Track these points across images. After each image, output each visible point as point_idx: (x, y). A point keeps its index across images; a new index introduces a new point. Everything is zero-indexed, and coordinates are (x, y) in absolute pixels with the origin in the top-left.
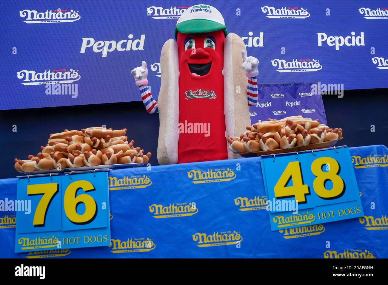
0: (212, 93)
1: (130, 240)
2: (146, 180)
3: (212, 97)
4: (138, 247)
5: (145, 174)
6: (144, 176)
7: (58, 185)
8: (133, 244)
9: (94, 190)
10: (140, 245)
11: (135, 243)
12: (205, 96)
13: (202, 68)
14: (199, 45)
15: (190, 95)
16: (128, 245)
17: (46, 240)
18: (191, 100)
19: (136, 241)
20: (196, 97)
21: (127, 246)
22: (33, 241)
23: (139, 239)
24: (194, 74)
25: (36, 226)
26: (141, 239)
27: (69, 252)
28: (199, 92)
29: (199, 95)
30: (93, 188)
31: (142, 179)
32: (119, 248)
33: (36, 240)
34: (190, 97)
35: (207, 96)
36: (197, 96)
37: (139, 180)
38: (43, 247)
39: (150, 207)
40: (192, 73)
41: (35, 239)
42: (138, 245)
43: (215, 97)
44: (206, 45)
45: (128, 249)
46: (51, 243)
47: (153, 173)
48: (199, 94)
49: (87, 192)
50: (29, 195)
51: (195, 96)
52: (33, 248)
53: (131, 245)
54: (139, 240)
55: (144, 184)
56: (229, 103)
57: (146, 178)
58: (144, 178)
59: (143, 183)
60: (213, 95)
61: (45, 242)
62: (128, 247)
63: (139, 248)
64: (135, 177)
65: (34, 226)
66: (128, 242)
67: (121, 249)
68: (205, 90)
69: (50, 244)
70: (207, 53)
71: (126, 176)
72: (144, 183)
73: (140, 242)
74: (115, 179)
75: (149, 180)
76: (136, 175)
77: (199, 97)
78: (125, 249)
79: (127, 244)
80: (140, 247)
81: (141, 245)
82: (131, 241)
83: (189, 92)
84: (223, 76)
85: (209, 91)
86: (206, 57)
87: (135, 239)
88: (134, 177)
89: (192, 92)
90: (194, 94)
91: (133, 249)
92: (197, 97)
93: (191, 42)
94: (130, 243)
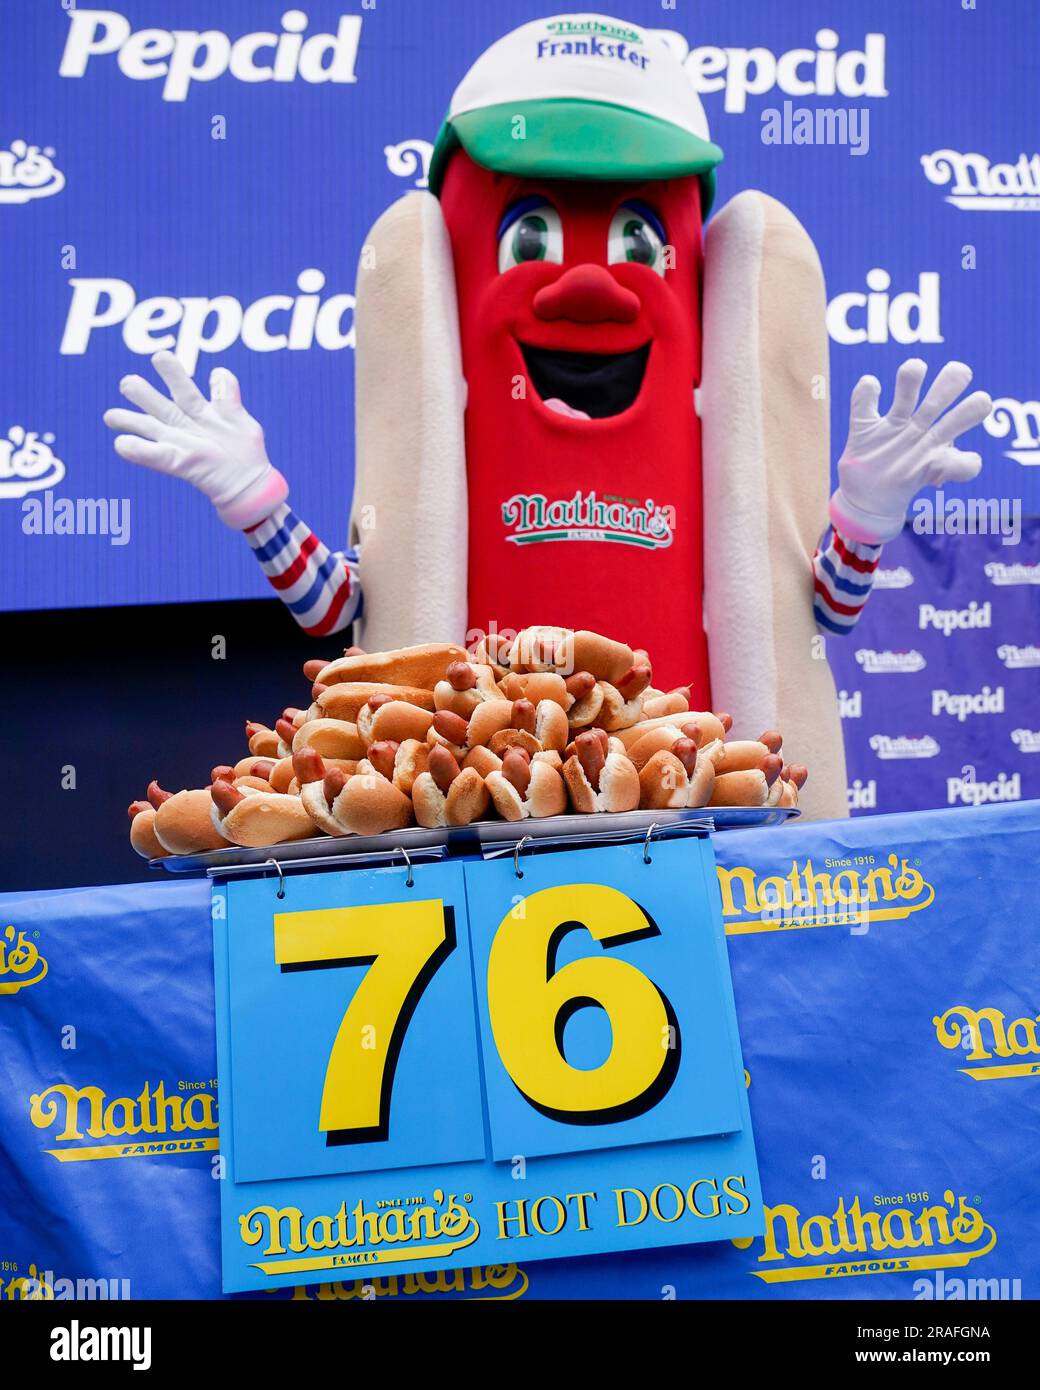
0: (652, 515)
1: (847, 1208)
2: (902, 879)
3: (649, 536)
4: (897, 1244)
5: (895, 848)
6: (893, 860)
7: (449, 913)
8: (867, 1227)
9: (652, 931)
10: (907, 1228)
11: (881, 1222)
12: (620, 530)
13: (599, 373)
14: (585, 245)
15: (532, 519)
16: (844, 1236)
17: (399, 1213)
18: (538, 548)
19: (883, 1211)
20: (566, 535)
21: (836, 1241)
22: (326, 1221)
23: (900, 1199)
24: (557, 406)
25: (337, 1138)
26: (913, 1197)
27: (519, 1280)
28: (584, 507)
29: (586, 527)
30: (646, 925)
31: (884, 873)
32: (795, 1251)
33: (341, 1216)
34: (535, 530)
35: (629, 531)
36: (573, 526)
37: (870, 880)
38: (385, 1256)
39: (939, 1022)
40: (545, 398)
41: (332, 1213)
42: (898, 1234)
43: (666, 537)
44: (618, 248)
45: (843, 1257)
46: (431, 1232)
47: (937, 843)
48: (584, 516)
49: (609, 943)
50: (287, 968)
51: (562, 527)
52: (325, 1262)
53: (860, 1235)
54: (898, 1206)
55: (898, 903)
56: (744, 578)
57: (905, 870)
58: (891, 867)
59: (889, 896)
60: (657, 525)
61: (391, 1229)
62: (845, 1244)
63: (908, 1252)
64: (848, 862)
65: (325, 1139)
66: (840, 1215)
67: (807, 1261)
68: (614, 498)
69: (421, 1240)
70: (630, 296)
71: (802, 861)
72: (895, 896)
73: (905, 1215)
74: (746, 875)
75: (919, 883)
76: (850, 853)
77: (588, 535)
78: (827, 1259)
79: (834, 1228)
80: (909, 1240)
81: (917, 1232)
82: (855, 1209)
83: (525, 502)
84: (698, 423)
85: (637, 503)
86: (622, 315)
87: (879, 1201)
88: (841, 863)
89: (547, 506)
90: (557, 515)
91: (870, 1255)
92: (573, 535)
93: (538, 225)
94: (849, 1221)
